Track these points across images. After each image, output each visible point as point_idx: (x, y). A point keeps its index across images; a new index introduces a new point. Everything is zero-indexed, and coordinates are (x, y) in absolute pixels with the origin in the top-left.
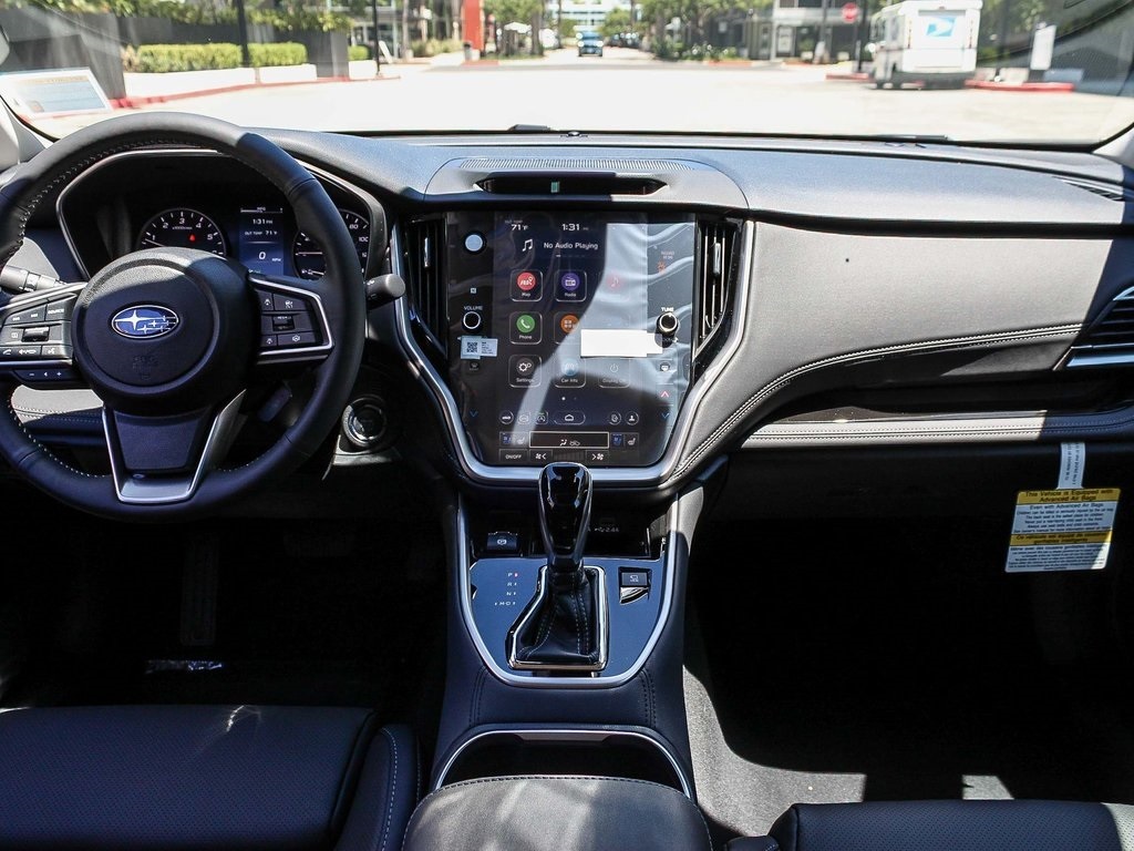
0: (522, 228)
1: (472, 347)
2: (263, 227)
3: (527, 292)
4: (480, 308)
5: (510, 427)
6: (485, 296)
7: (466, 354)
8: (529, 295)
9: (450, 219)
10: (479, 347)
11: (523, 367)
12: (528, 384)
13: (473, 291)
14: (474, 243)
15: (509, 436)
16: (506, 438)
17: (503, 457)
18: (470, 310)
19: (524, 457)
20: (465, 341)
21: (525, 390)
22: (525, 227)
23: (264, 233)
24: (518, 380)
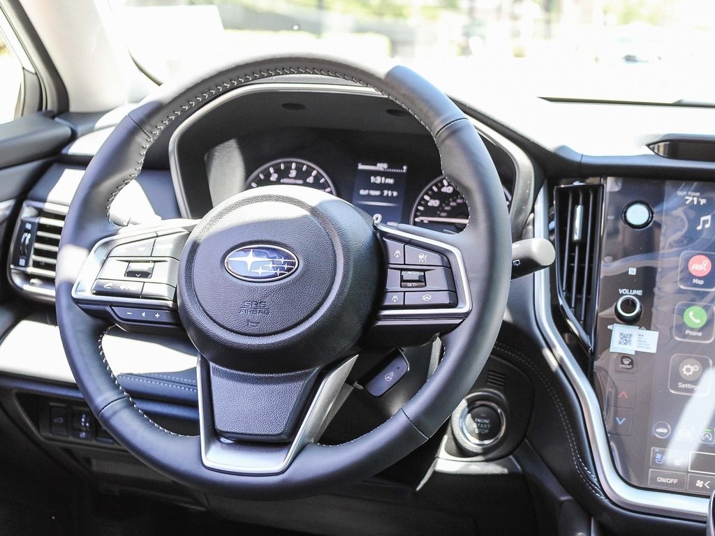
0: (699, 202)
1: (626, 339)
2: (381, 187)
3: (700, 278)
4: (639, 293)
5: (664, 443)
6: (647, 279)
7: (616, 346)
8: (701, 282)
9: (611, 185)
10: (634, 339)
11: (688, 370)
12: (692, 391)
13: (633, 271)
14: (638, 214)
15: (663, 453)
16: (658, 456)
17: (654, 480)
18: (627, 294)
19: (681, 483)
20: (618, 330)
21: (687, 399)
22: (703, 201)
23: (382, 193)
24: (681, 385)
